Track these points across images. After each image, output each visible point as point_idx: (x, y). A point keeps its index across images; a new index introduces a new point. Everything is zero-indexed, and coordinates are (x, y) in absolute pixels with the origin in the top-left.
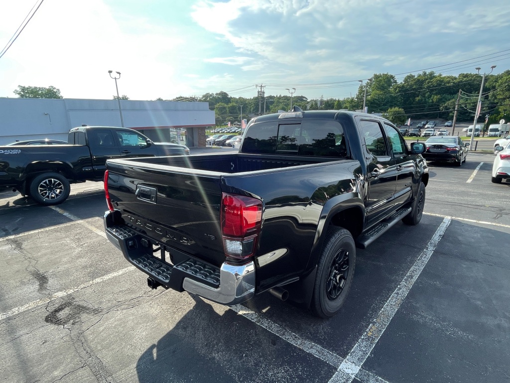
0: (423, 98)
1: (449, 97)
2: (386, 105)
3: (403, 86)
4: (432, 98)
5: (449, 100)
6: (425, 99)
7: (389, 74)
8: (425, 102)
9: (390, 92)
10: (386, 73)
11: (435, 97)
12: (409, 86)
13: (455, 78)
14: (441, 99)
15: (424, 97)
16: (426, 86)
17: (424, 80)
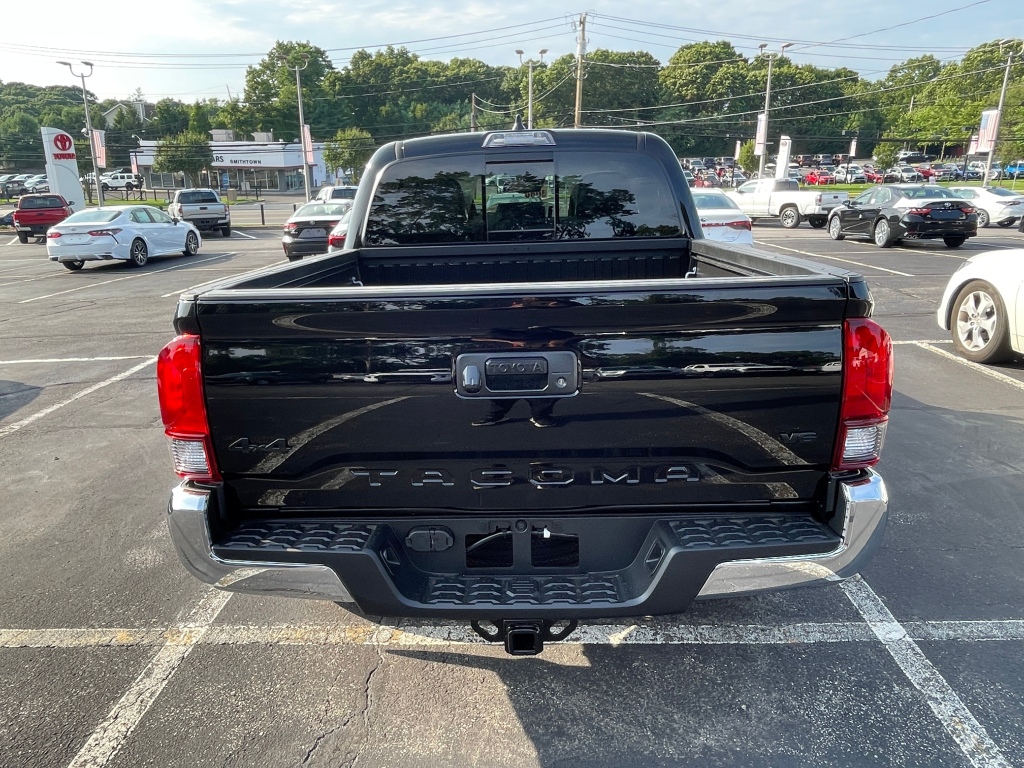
0: (396, 109)
1: (443, 107)
2: (320, 123)
3: (348, 76)
4: (412, 108)
5: (446, 115)
6: (399, 111)
7: (311, 45)
8: (402, 119)
9: (321, 92)
10: (305, 42)
11: (419, 106)
12: (360, 79)
13: (446, 68)
14: (431, 112)
15: (397, 105)
16: (396, 81)
17: (391, 67)
